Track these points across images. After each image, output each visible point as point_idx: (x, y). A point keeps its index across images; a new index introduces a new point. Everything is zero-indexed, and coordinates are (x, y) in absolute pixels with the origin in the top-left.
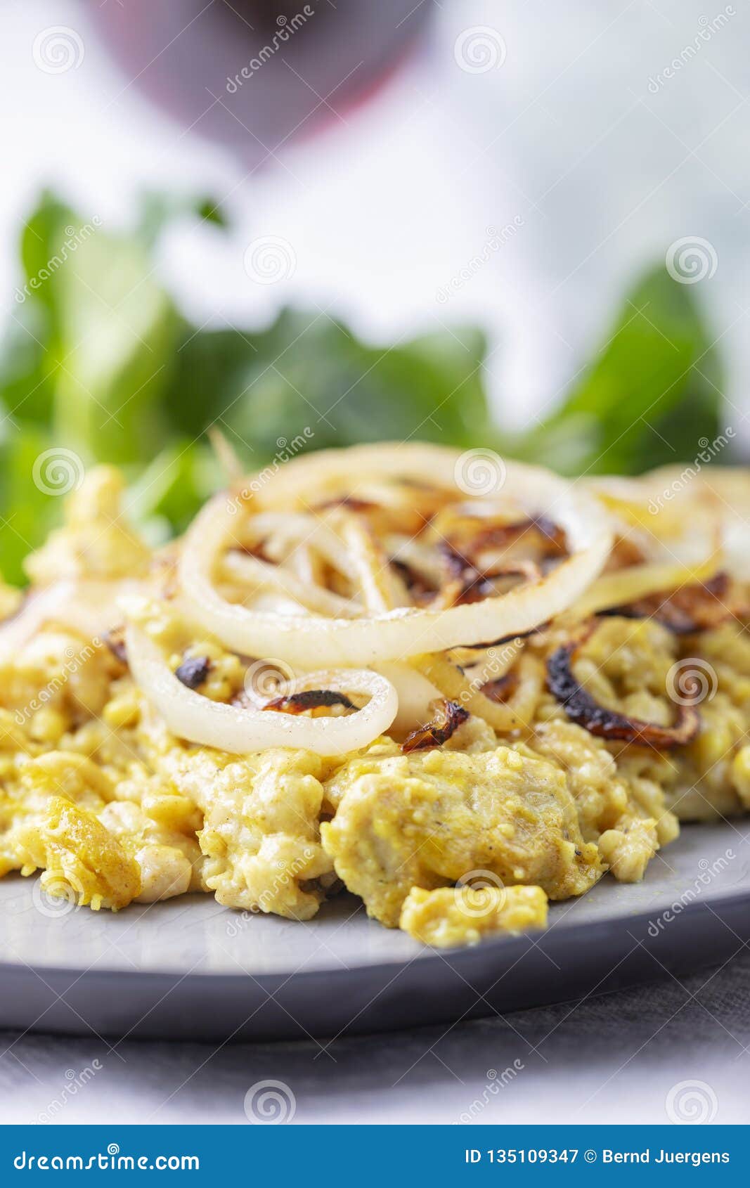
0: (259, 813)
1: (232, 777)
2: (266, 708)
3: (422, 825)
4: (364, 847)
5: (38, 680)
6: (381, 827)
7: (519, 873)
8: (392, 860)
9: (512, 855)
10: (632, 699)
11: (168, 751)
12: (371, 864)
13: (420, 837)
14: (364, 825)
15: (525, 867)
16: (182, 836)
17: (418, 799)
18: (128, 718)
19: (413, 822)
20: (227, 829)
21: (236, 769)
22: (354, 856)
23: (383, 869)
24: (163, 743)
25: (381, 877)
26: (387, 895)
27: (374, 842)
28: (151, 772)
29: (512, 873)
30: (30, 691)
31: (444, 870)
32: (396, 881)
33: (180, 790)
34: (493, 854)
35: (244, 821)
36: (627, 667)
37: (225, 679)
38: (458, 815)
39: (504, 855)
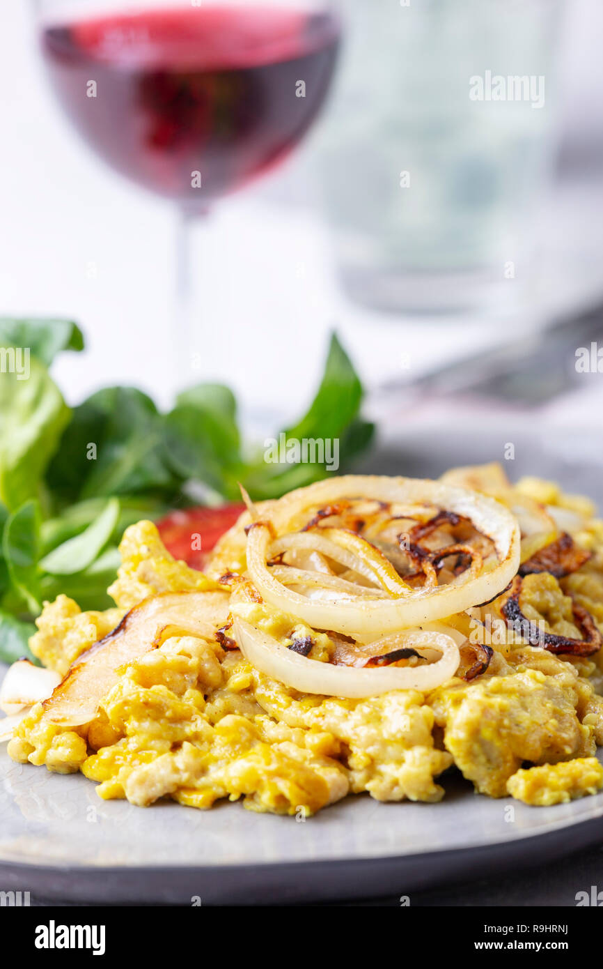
0: (399, 736)
1: (364, 716)
2: (366, 666)
3: (510, 728)
4: (476, 747)
5: (183, 671)
6: (487, 733)
7: (568, 751)
8: (495, 754)
9: (563, 739)
10: (558, 626)
11: (290, 704)
12: (482, 759)
13: (510, 736)
14: (475, 733)
15: (570, 746)
16: (330, 759)
17: (503, 711)
18: (247, 685)
19: (504, 727)
20: (371, 750)
21: (365, 709)
22: (471, 755)
23: (489, 761)
24: (282, 699)
25: (488, 765)
26: (494, 778)
27: (482, 743)
28: (274, 719)
29: (563, 750)
30: (179, 677)
31: (527, 756)
32: (498, 767)
33: (323, 728)
34: (552, 740)
35: (385, 744)
36: (552, 605)
37: (324, 649)
38: (525, 718)
39: (559, 740)
